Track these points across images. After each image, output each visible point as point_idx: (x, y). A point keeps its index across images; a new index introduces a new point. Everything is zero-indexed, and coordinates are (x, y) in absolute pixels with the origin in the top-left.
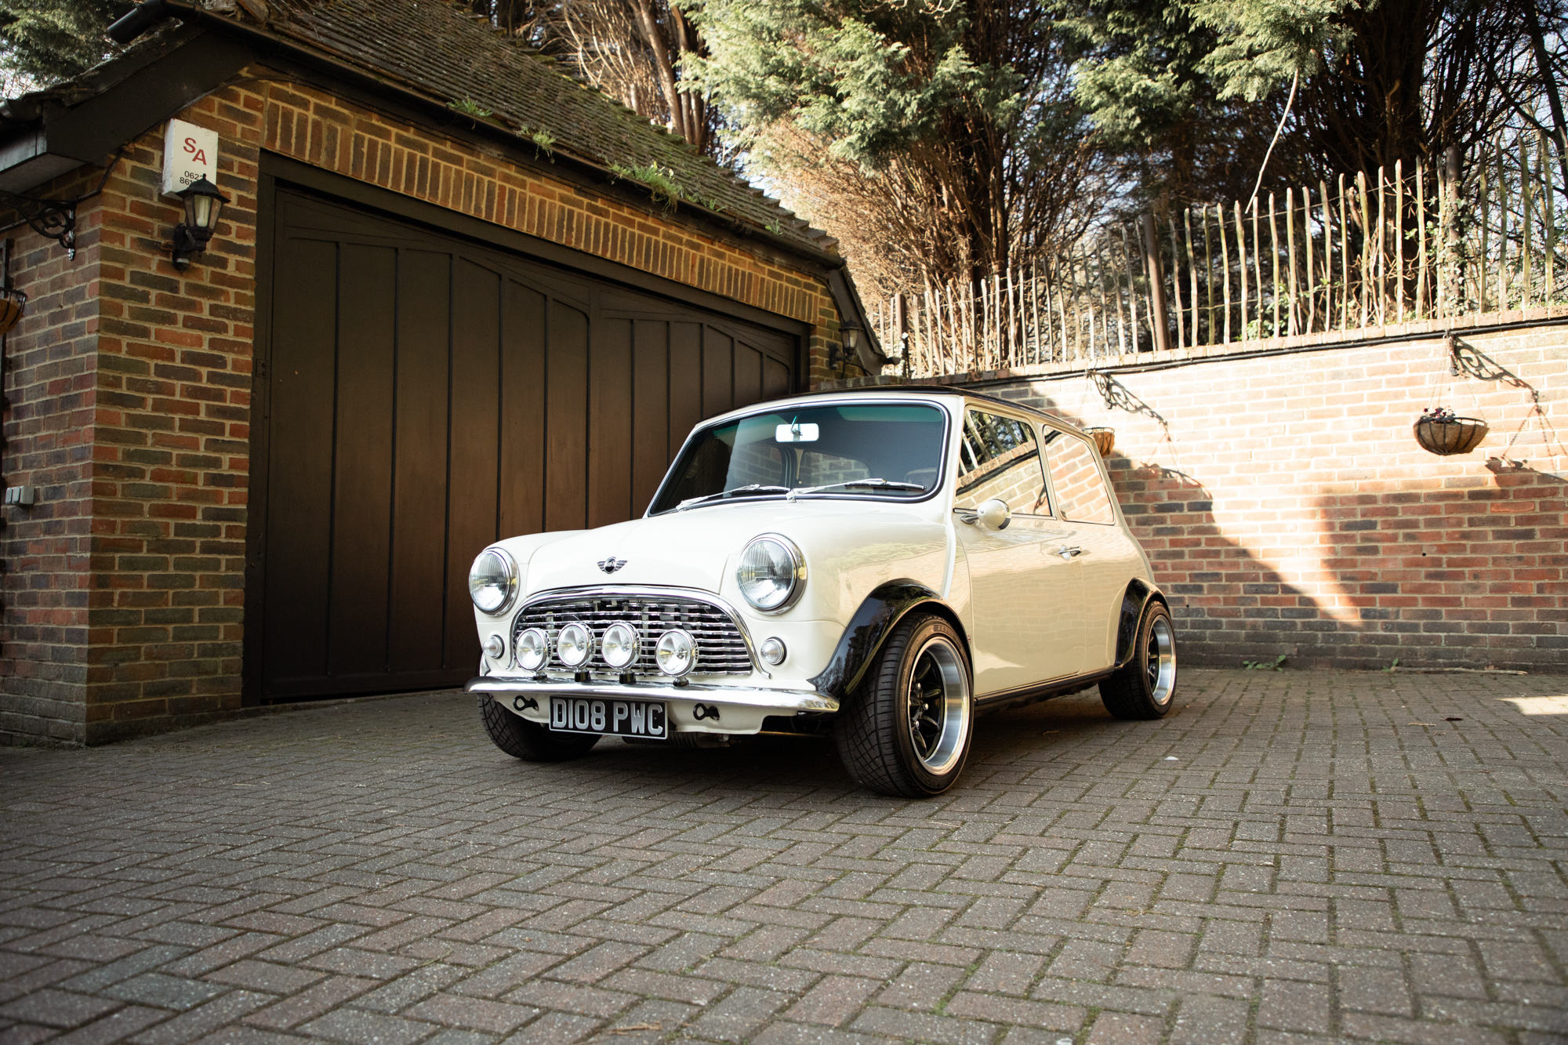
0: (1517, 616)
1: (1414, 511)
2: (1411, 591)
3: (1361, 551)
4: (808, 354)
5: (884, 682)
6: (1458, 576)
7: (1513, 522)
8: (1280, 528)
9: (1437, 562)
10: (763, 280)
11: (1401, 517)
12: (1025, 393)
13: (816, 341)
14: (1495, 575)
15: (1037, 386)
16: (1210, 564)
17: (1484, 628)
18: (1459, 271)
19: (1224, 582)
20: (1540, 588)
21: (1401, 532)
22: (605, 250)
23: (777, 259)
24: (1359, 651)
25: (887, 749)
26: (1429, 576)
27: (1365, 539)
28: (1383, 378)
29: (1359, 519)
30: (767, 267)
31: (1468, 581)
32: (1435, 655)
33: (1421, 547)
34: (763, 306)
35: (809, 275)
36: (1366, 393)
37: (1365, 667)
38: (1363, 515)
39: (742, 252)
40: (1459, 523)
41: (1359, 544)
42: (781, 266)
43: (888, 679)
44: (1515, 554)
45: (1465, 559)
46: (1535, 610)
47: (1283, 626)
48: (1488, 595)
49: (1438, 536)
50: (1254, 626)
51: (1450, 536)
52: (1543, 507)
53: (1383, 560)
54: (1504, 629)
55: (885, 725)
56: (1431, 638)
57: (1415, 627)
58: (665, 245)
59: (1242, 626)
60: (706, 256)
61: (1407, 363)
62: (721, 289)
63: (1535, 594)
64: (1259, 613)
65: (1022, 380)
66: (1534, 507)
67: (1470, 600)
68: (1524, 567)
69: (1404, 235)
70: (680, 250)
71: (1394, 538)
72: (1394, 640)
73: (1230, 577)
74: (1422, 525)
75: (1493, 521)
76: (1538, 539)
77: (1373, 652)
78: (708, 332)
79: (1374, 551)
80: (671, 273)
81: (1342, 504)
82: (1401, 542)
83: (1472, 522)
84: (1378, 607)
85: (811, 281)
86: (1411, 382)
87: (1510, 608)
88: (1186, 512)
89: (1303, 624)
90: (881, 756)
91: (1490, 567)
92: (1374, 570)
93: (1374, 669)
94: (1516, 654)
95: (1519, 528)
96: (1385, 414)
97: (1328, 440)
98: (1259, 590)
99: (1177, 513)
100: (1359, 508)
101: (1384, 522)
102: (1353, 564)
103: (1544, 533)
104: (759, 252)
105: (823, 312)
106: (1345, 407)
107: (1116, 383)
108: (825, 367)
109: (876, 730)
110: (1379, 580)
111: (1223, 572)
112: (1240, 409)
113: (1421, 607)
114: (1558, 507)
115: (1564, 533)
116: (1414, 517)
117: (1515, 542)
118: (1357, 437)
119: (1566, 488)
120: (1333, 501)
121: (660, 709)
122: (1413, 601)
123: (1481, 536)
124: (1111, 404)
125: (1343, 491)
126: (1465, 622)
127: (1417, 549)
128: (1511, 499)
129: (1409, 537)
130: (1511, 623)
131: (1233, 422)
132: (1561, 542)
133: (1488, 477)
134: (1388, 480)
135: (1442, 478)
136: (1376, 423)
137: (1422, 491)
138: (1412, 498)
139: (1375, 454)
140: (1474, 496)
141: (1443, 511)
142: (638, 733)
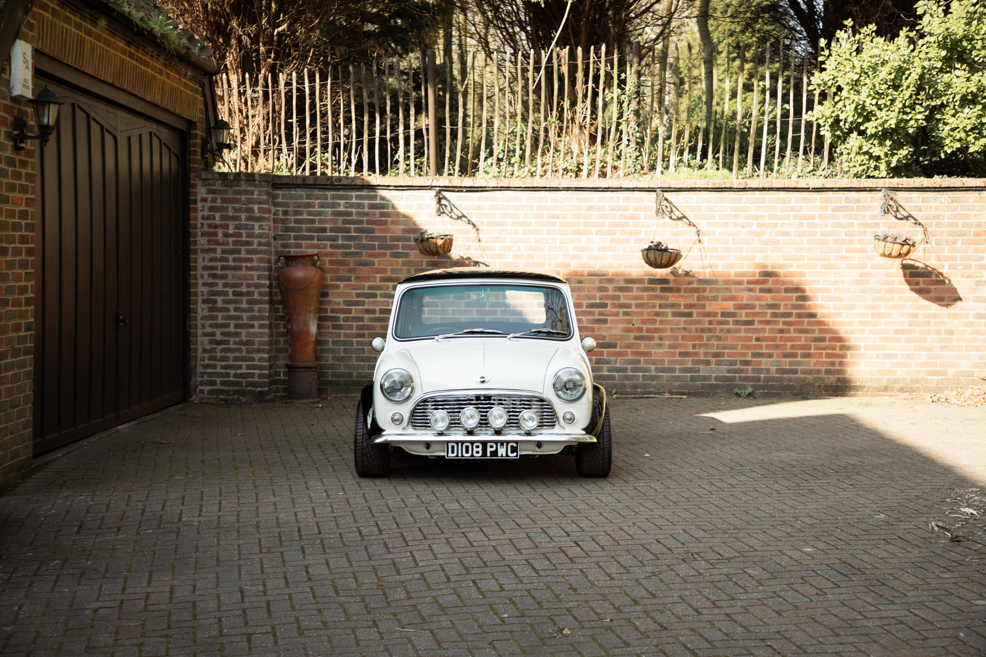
0: (681, 363)
1: (629, 298)
2: (625, 348)
3: (598, 321)
4: (190, 146)
6: (651, 338)
7: (682, 307)
9: (640, 330)
10: (181, 91)
11: (622, 301)
12: (375, 197)
13: (195, 136)
14: (671, 338)
17: (663, 370)
18: (637, 129)
20: (694, 347)
21: (621, 310)
26: (636, 338)
27: (600, 314)
28: (618, 213)
29: (598, 301)
30: (184, 80)
31: (656, 342)
32: (636, 387)
33: (632, 320)
35: (197, 82)
36: (607, 221)
38: (600, 299)
39: (177, 71)
40: (654, 307)
41: (597, 317)
44: (682, 326)
45: (656, 329)
46: (690, 359)
48: (666, 350)
49: (642, 314)
51: (649, 314)
52: (698, 299)
53: (610, 328)
54: (672, 370)
56: (634, 376)
57: (625, 370)
58: (151, 75)
60: (164, 79)
61: (632, 205)
63: (691, 350)
65: (372, 188)
66: (694, 299)
67: (657, 353)
68: (687, 334)
70: (156, 77)
71: (617, 314)
72: (613, 378)
74: (633, 307)
75: (673, 306)
76: (695, 317)
79: (605, 321)
81: (589, 291)
82: (621, 317)
83: (661, 306)
84: (605, 357)
85: (197, 86)
86: (633, 217)
87: (678, 358)
91: (669, 333)
92: (604, 334)
94: (679, 386)
95: (685, 310)
96: (617, 236)
97: (583, 249)
100: (598, 294)
101: (612, 304)
102: (592, 329)
103: (698, 314)
105: (200, 111)
106: (594, 229)
107: (444, 198)
108: (200, 157)
110: (607, 340)
112: (528, 224)
113: (630, 357)
114: (706, 299)
115: (708, 315)
116: (629, 302)
117: (683, 319)
118: (601, 249)
119: (711, 289)
120: (583, 289)
121: (515, 445)
122: (626, 354)
123: (665, 314)
124: (440, 213)
125: (590, 283)
126: (653, 367)
127: (630, 321)
128: (682, 293)
129: (626, 314)
130: (677, 367)
131: (524, 233)
132: (707, 319)
133: (671, 279)
134: (616, 278)
135: (646, 278)
136: (612, 241)
137: (635, 286)
138: (631, 289)
139: (610, 261)
140: (663, 290)
141: (646, 298)
142: (502, 456)
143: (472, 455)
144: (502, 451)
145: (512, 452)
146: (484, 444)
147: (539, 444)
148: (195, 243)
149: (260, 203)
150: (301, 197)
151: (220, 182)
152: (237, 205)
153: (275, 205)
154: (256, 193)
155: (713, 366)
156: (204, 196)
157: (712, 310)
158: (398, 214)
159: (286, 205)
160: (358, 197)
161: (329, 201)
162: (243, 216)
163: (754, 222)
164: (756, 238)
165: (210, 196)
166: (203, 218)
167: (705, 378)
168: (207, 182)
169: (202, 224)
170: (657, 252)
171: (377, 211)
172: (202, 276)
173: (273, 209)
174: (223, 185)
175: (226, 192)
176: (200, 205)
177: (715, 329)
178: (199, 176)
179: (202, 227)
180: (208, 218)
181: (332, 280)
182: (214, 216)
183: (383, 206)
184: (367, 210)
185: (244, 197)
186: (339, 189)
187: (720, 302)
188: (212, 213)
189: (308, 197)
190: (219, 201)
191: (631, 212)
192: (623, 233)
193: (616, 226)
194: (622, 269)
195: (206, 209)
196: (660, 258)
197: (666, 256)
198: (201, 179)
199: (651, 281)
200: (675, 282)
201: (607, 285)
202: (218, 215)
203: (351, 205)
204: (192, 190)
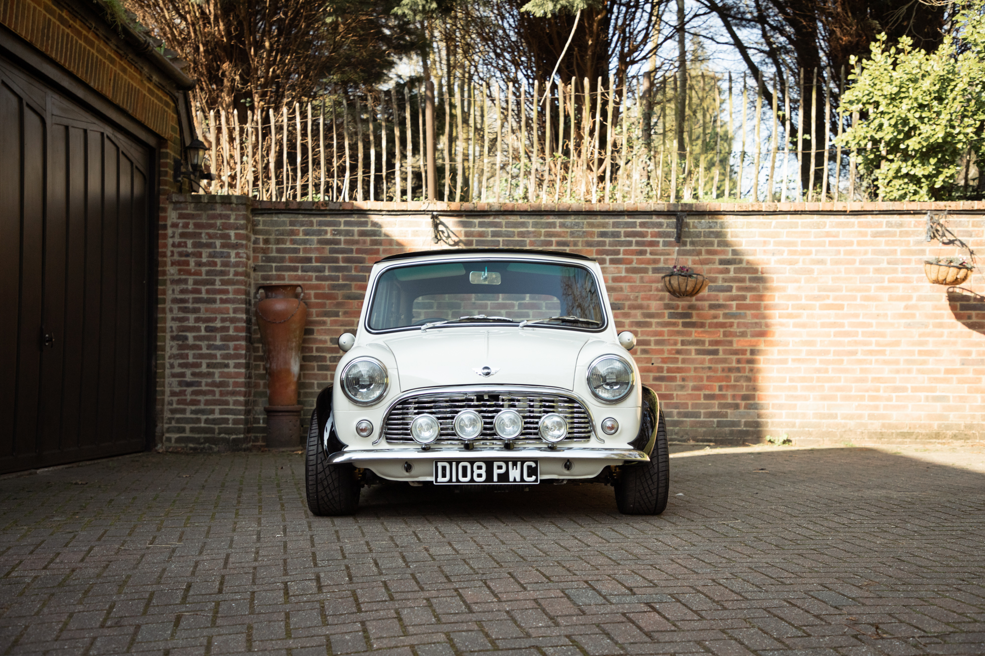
0: (707, 406)
1: (648, 334)
4: (160, 166)
6: (673, 379)
7: (707, 344)
9: (660, 369)
10: (145, 95)
11: (640, 338)
12: (365, 224)
13: (166, 155)
14: (695, 379)
15: (377, 219)
17: (686, 415)
20: (721, 388)
23: (153, 77)
25: (662, 483)
26: (656, 379)
28: (634, 240)
30: (148, 84)
31: (678, 383)
33: (651, 359)
35: (167, 93)
36: (622, 249)
39: (136, 69)
40: (675, 344)
42: (155, 84)
44: (707, 365)
45: (678, 368)
46: (716, 402)
48: (690, 392)
49: (662, 351)
51: (670, 352)
52: (725, 335)
54: (697, 415)
55: (663, 469)
58: (97, 58)
60: (118, 71)
61: (650, 230)
63: (717, 392)
65: (363, 212)
66: (719, 335)
67: (680, 395)
68: (712, 374)
70: (104, 63)
74: (652, 344)
75: (696, 342)
76: (721, 355)
78: (106, 143)
82: (639, 355)
83: (683, 343)
85: (168, 99)
86: (652, 244)
87: (702, 401)
90: (657, 488)
91: (692, 374)
94: (705, 432)
95: (710, 348)
96: (634, 265)
103: (725, 352)
104: (145, 70)
105: (173, 127)
106: (608, 258)
107: (442, 223)
108: (171, 180)
114: (734, 334)
115: (736, 352)
116: (648, 338)
117: (708, 357)
119: (738, 323)
121: (533, 465)
123: (688, 352)
124: (437, 239)
126: (675, 411)
127: (649, 360)
128: (707, 328)
129: (644, 351)
130: (702, 411)
132: (734, 357)
133: (694, 312)
134: (633, 312)
135: (666, 312)
136: (628, 270)
137: (654, 320)
138: (647, 325)
139: (625, 293)
140: (685, 325)
141: (666, 334)
142: (515, 481)
143: (472, 480)
144: (514, 474)
145: (529, 475)
146: (489, 463)
148: (164, 273)
149: (237, 229)
150: (284, 223)
151: (193, 205)
152: (211, 231)
153: (255, 232)
154: (233, 217)
155: (742, 410)
156: (175, 220)
157: (739, 347)
158: (391, 242)
159: (267, 232)
160: (347, 223)
161: (315, 228)
162: (218, 243)
163: (786, 249)
164: (788, 267)
165: (181, 222)
167: (733, 424)
168: (178, 205)
169: (172, 252)
170: (681, 278)
171: (368, 239)
172: (171, 310)
173: (253, 237)
174: (196, 209)
175: (199, 216)
176: (170, 231)
177: (744, 368)
178: (169, 199)
179: (172, 255)
180: (179, 245)
181: (317, 316)
182: (185, 243)
183: (374, 233)
184: (356, 237)
185: (219, 222)
186: (325, 215)
187: (749, 338)
188: (183, 240)
189: (292, 224)
190: (191, 226)
191: (649, 239)
192: (640, 262)
193: (632, 255)
194: (639, 301)
195: (177, 235)
196: (684, 285)
197: (691, 283)
198: (172, 202)
199: (671, 316)
200: (698, 315)
201: (623, 320)
202: (190, 242)
203: (339, 233)
204: (161, 215)
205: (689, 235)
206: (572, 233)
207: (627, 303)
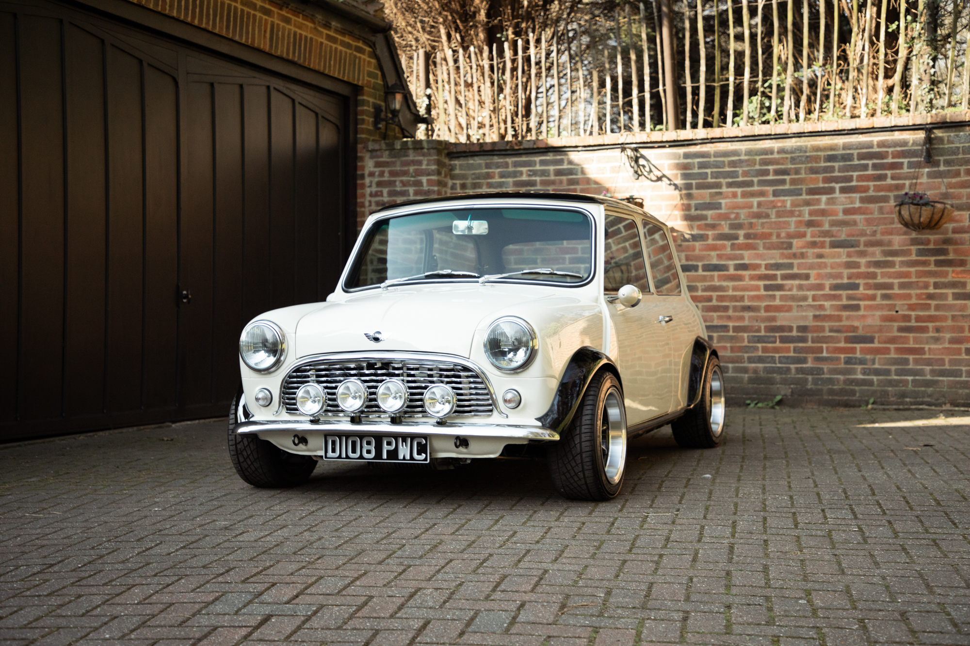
1: (890, 275)
2: (885, 342)
3: (846, 308)
4: (356, 114)
5: (586, 419)
6: (923, 330)
7: (968, 286)
8: (780, 288)
9: (907, 318)
10: (322, 43)
11: (880, 280)
12: (561, 162)
13: (363, 102)
14: (953, 329)
15: (574, 156)
16: (720, 317)
17: (942, 373)
18: (931, 63)
19: (731, 333)
21: (879, 293)
22: (193, 17)
23: (333, 23)
24: (842, 392)
25: (588, 466)
26: (901, 329)
27: (849, 298)
28: (870, 162)
29: (845, 281)
30: (325, 31)
31: (931, 334)
32: (903, 395)
33: (895, 305)
34: (322, 69)
35: (358, 38)
36: (855, 174)
37: (847, 405)
38: (849, 278)
39: (305, 17)
40: (926, 286)
41: (845, 302)
42: (337, 31)
43: (588, 417)
45: (930, 316)
47: (779, 371)
48: (947, 345)
49: (909, 297)
50: (755, 371)
51: (919, 296)
53: (863, 316)
54: (957, 373)
55: (587, 449)
56: (900, 381)
57: (887, 372)
58: (242, 11)
59: (745, 370)
60: (276, 21)
61: (890, 150)
62: (288, 54)
64: (760, 360)
65: (558, 150)
67: (932, 350)
69: (887, 27)
70: (254, 15)
71: (873, 298)
72: (870, 383)
73: (737, 329)
74: (896, 287)
75: (954, 285)
77: (853, 393)
78: (274, 95)
79: (857, 308)
80: (247, 38)
81: (832, 268)
82: (879, 301)
83: (936, 286)
84: (858, 355)
85: (360, 44)
86: (893, 166)
87: (964, 356)
88: (700, 272)
89: (797, 369)
90: (583, 471)
91: (949, 323)
92: (856, 324)
93: (854, 406)
94: (968, 395)
96: (871, 193)
97: (823, 213)
98: (760, 340)
99: (693, 273)
100: (846, 272)
101: (866, 284)
102: (839, 318)
104: (319, 17)
105: (370, 74)
106: (837, 186)
107: (643, 157)
108: (371, 127)
109: (581, 453)
110: (860, 332)
111: (731, 324)
112: (750, 184)
113: (893, 355)
116: (891, 280)
118: (846, 212)
120: (825, 266)
121: (423, 442)
122: (887, 351)
123: (943, 297)
124: (638, 175)
125: (833, 257)
126: (928, 368)
127: (892, 307)
128: (968, 267)
129: (885, 297)
130: (964, 369)
131: (744, 195)
133: (950, 248)
134: (871, 249)
135: (914, 248)
136: (862, 200)
137: (897, 259)
138: (891, 264)
139: (861, 226)
140: (938, 263)
141: (913, 276)
142: (404, 459)
143: (361, 457)
144: (404, 452)
145: (419, 453)
146: (379, 437)
147: (462, 441)
149: (428, 175)
150: (479, 167)
151: (387, 152)
152: (404, 178)
153: (453, 177)
154: (425, 163)
156: (372, 169)
158: (588, 181)
159: (464, 177)
160: (543, 163)
161: (511, 169)
162: (411, 190)
165: (377, 170)
166: (371, 195)
168: (374, 154)
169: (370, 202)
170: (913, 208)
171: (564, 178)
172: (372, 262)
173: (450, 183)
174: (390, 156)
175: (394, 163)
176: (367, 181)
178: (366, 148)
179: (370, 205)
180: (376, 194)
182: (381, 192)
183: (570, 172)
184: (552, 177)
185: (412, 169)
186: (520, 155)
188: (379, 189)
189: (488, 166)
190: (386, 174)
191: (890, 160)
192: (878, 189)
193: (868, 181)
194: (879, 237)
195: (374, 185)
196: (917, 215)
197: (926, 212)
198: (368, 151)
199: (920, 253)
200: (956, 251)
201: (858, 260)
202: (385, 191)
203: (535, 173)
204: (359, 164)
205: (942, 152)
206: (793, 159)
207: (863, 239)
